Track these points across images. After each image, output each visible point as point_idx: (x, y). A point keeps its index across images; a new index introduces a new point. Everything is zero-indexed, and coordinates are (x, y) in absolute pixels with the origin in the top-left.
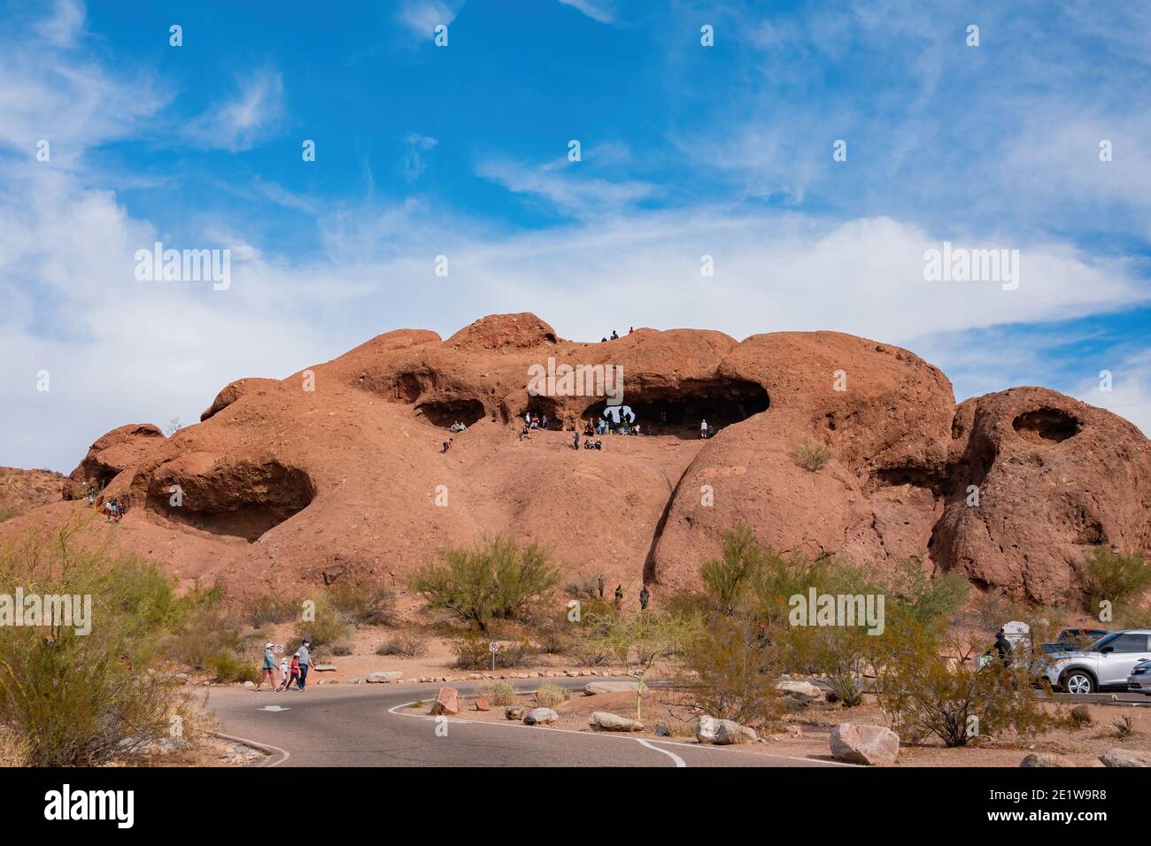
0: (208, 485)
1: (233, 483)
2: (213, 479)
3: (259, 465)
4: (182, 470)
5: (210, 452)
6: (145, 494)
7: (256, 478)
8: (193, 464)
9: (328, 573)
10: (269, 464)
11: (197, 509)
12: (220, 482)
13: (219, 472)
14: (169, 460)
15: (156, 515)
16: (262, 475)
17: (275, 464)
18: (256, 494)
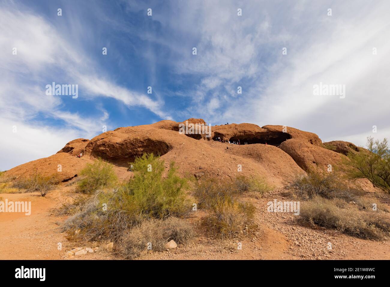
0: (120, 147)
1: (130, 146)
2: (122, 145)
3: (142, 140)
4: (109, 141)
5: (119, 138)
6: (91, 150)
7: (140, 145)
8: (114, 140)
9: (197, 175)
10: (146, 140)
11: (112, 156)
12: (125, 146)
13: (125, 142)
14: (103, 139)
15: (94, 158)
16: (142, 144)
17: (149, 140)
18: (138, 151)
